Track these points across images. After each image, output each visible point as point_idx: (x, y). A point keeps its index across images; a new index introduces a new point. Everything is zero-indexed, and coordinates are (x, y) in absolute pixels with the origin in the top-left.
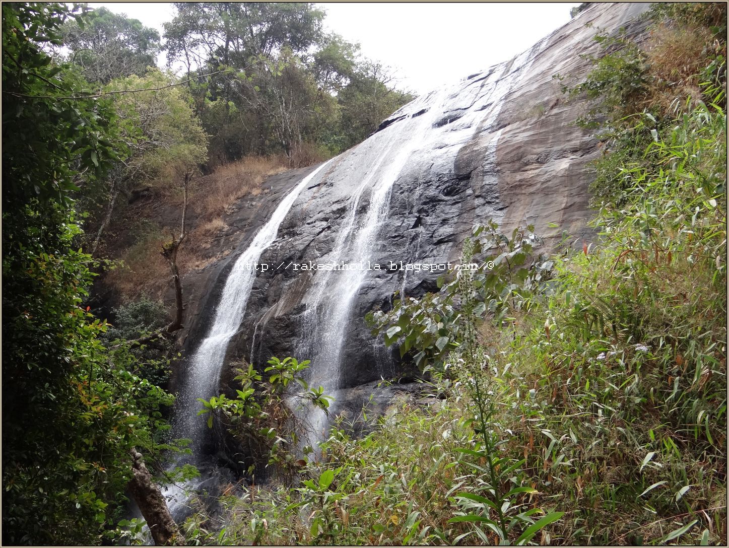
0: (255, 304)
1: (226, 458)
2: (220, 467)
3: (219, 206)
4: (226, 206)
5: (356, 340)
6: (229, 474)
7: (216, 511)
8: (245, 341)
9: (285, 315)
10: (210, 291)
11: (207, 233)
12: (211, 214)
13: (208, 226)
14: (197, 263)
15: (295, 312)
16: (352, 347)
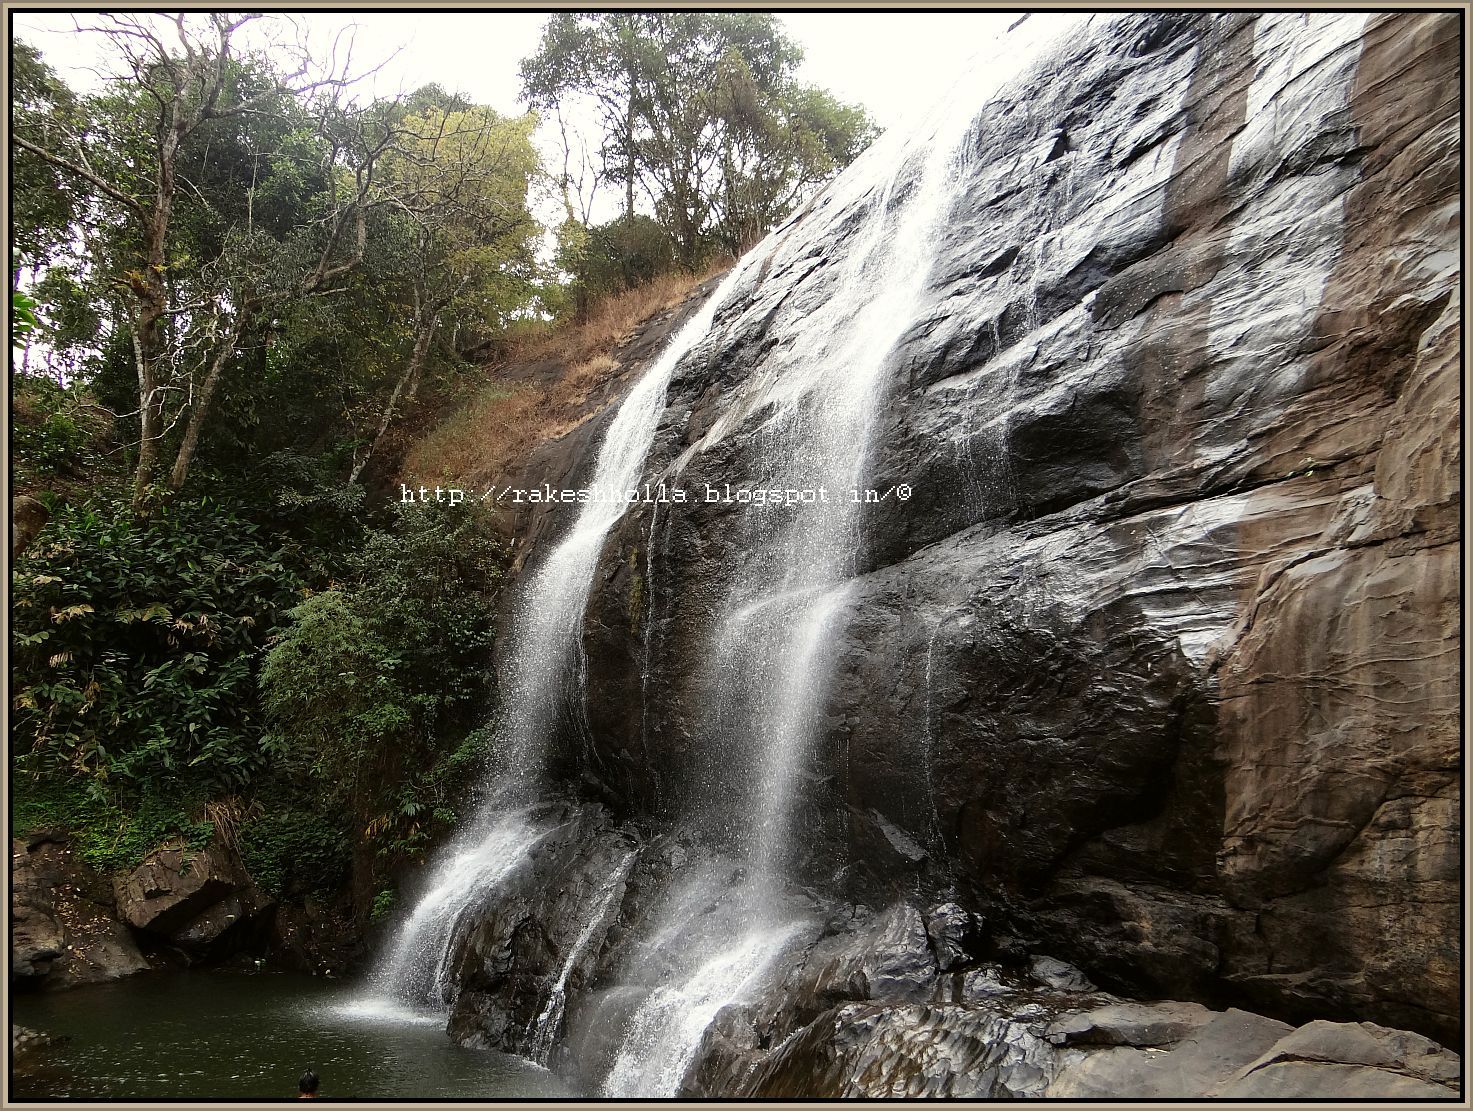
0: (662, 454)
1: (595, 781)
2: (583, 802)
3: (604, 335)
4: (618, 335)
5: (903, 446)
6: (602, 815)
7: (567, 891)
8: (639, 520)
9: (725, 439)
10: (577, 460)
11: (582, 381)
12: (591, 350)
13: (583, 370)
14: (558, 429)
15: (748, 426)
16: (892, 464)
